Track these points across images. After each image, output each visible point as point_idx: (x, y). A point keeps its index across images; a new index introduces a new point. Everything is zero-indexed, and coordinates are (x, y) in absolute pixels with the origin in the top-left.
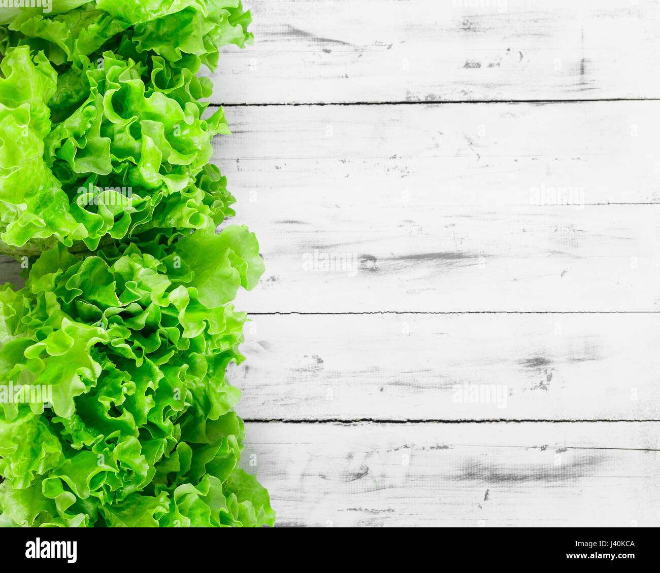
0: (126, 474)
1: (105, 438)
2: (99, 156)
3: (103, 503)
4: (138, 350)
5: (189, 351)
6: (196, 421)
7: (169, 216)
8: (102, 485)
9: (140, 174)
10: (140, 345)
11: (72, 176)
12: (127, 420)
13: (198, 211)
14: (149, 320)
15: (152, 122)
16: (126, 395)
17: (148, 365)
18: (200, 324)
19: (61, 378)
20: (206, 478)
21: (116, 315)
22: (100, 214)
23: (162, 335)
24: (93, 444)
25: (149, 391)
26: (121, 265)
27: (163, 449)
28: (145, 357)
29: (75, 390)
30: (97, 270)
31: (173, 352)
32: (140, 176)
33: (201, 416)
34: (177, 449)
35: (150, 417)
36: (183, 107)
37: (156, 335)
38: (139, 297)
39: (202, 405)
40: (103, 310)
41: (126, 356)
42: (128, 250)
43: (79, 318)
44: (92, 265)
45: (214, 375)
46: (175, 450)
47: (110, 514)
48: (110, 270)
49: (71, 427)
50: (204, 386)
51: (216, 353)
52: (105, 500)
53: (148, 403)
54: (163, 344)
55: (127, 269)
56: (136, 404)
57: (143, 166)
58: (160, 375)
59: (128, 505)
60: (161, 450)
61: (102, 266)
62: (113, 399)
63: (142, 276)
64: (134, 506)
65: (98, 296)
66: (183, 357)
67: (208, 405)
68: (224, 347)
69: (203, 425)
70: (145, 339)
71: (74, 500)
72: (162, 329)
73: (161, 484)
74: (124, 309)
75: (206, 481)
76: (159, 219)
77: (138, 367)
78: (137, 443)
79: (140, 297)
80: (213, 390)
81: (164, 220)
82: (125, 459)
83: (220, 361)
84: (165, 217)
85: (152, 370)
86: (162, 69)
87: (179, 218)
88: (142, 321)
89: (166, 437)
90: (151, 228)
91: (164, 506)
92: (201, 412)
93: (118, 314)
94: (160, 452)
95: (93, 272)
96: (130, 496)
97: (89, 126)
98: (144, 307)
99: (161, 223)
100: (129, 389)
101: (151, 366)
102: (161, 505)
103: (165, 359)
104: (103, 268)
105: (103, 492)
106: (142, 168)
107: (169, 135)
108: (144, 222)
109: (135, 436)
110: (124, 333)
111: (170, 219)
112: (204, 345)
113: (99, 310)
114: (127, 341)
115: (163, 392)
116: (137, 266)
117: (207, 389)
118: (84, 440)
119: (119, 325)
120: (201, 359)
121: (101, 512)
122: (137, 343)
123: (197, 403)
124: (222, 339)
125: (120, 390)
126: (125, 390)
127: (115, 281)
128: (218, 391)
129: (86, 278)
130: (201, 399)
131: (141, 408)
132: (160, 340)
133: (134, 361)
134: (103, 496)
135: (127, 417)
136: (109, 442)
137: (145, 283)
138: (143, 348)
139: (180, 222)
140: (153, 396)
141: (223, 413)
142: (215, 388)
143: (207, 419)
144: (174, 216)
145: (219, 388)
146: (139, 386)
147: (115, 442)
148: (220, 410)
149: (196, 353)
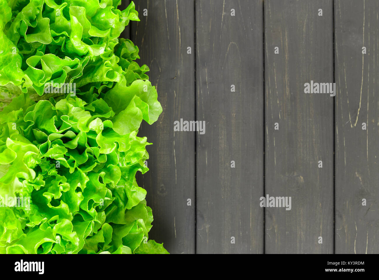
1: (48, 220)
2: (44, 32)
4: (72, 162)
5: (107, 163)
6: (118, 209)
7: (96, 74)
9: (72, 44)
10: (74, 159)
12: (64, 209)
13: (113, 70)
14: (80, 142)
15: (78, 7)
16: (62, 192)
17: (79, 172)
18: (113, 144)
20: (120, 248)
21: (58, 139)
22: (43, 70)
23: (89, 153)
24: (40, 224)
25: (78, 189)
26: (60, 105)
27: (91, 228)
28: (76, 167)
30: (46, 109)
31: (96, 164)
32: (73, 46)
33: (122, 207)
34: (102, 228)
35: (81, 206)
37: (85, 153)
39: (122, 199)
40: (48, 135)
41: (65, 166)
43: (36, 141)
44: (43, 106)
45: (129, 180)
46: (101, 229)
48: (54, 109)
49: (28, 212)
51: (129, 166)
53: (79, 197)
54: (90, 158)
55: (64, 108)
56: (72, 198)
57: (72, 38)
58: (86, 179)
62: (53, 195)
63: (74, 112)
65: (45, 126)
66: (105, 167)
67: (126, 200)
68: (134, 161)
69: (122, 212)
70: (79, 155)
72: (88, 148)
73: (92, 251)
74: (63, 135)
75: (120, 249)
76: (90, 76)
77: (71, 173)
78: (70, 224)
79: (71, 126)
81: (93, 77)
82: (64, 234)
83: (133, 170)
84: (93, 74)
85: (82, 176)
87: (101, 75)
88: (75, 143)
89: (93, 220)
92: (121, 204)
93: (60, 138)
95: (44, 111)
97: (38, 11)
98: (77, 134)
99: (91, 79)
100: (64, 188)
101: (81, 173)
103: (90, 169)
104: (50, 107)
107: (93, 18)
108: (77, 77)
109: (70, 220)
110: (63, 150)
111: (96, 76)
112: (118, 159)
113: (46, 135)
114: (64, 156)
115: (89, 190)
116: (71, 105)
117: (125, 189)
118: (34, 221)
120: (116, 169)
122: (72, 158)
123: (119, 198)
124: (132, 156)
125: (58, 189)
126: (61, 188)
128: (132, 190)
129: (39, 114)
130: (122, 196)
131: (75, 201)
132: (87, 156)
133: (68, 169)
135: (63, 206)
136: (51, 223)
137: (75, 117)
138: (76, 161)
139: (102, 77)
140: (82, 193)
141: (135, 204)
142: (129, 188)
143: (125, 209)
144: (98, 73)
145: (131, 188)
146: (71, 186)
147: (55, 222)
148: (133, 203)
149: (112, 165)
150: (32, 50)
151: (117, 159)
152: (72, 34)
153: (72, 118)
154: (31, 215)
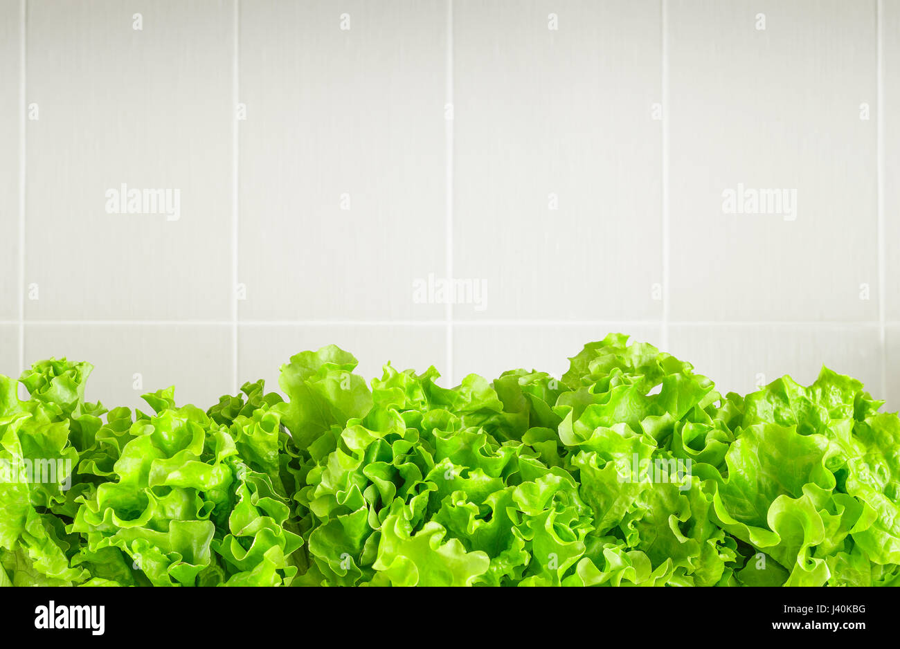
0: (561, 503)
2: (192, 536)
3: (593, 528)
4: (418, 489)
5: (420, 430)
6: (504, 425)
7: (265, 458)
8: (570, 530)
9: (213, 489)
10: (413, 486)
11: (214, 572)
12: (497, 499)
13: (259, 423)
14: (384, 477)
15: (151, 474)
16: (467, 502)
17: (434, 477)
19: (444, 573)
21: (377, 515)
22: (255, 534)
23: (402, 462)
24: (523, 539)
25: (464, 475)
26: (320, 511)
27: (530, 459)
28: (425, 480)
29: (457, 552)
30: (326, 540)
31: (420, 448)
32: (215, 489)
33: (499, 418)
34: (530, 445)
35: (495, 475)
36: (135, 437)
37: (402, 469)
38: (355, 487)
39: (485, 418)
40: (373, 530)
41: (425, 504)
42: (302, 502)
44: (320, 545)
45: (451, 405)
46: (531, 447)
47: (605, 522)
48: (325, 524)
50: (463, 416)
52: (588, 527)
53: (479, 477)
54: (412, 460)
55: (325, 503)
56: (480, 491)
57: (204, 484)
58: (446, 463)
59: (594, 501)
60: (532, 461)
61: (320, 534)
62: (471, 517)
63: (330, 484)
64: (594, 493)
66: (427, 438)
67: (486, 412)
68: (420, 395)
69: (509, 417)
70: (406, 482)
71: (586, 560)
72: (394, 462)
74: (371, 506)
77: (437, 489)
78: (521, 487)
80: (468, 406)
81: (270, 464)
82: (541, 502)
83: (435, 397)
84: (265, 463)
85: (440, 472)
86: (94, 464)
87: (268, 445)
88: (386, 485)
89: (518, 455)
90: (280, 481)
91: (589, 459)
92: (493, 419)
93: (377, 513)
94: (534, 463)
95: (328, 544)
96: (583, 499)
97: (156, 549)
98: (369, 483)
99: (274, 469)
100: (460, 498)
101: (436, 473)
102: (588, 462)
103: (428, 457)
104: (323, 532)
105: (578, 529)
106: (206, 486)
107: (167, 454)
108: (270, 484)
109: (515, 490)
110: (399, 506)
111: (268, 457)
112: (414, 413)
113: (372, 536)
114: (408, 503)
115: (468, 461)
117: (468, 413)
119: (389, 512)
120: (430, 416)
121: (605, 533)
122: (411, 490)
123: (484, 423)
124: (411, 398)
125: (462, 509)
126: (461, 503)
127: (338, 516)
128: (469, 400)
129: (334, 553)
130: (479, 419)
131: (483, 485)
132: (407, 464)
133: (431, 493)
134: (583, 530)
135: (492, 501)
136: (520, 521)
137: (339, 481)
138: (416, 482)
139: (271, 444)
140: (471, 470)
141: (495, 396)
142: (466, 404)
143: (502, 412)
144: (264, 452)
145: (466, 400)
146: (458, 488)
147: (520, 514)
148: (492, 399)
149: (422, 422)
150: (219, 573)
151: (411, 413)
152: (197, 483)
153: (342, 487)
154: (510, 561)
